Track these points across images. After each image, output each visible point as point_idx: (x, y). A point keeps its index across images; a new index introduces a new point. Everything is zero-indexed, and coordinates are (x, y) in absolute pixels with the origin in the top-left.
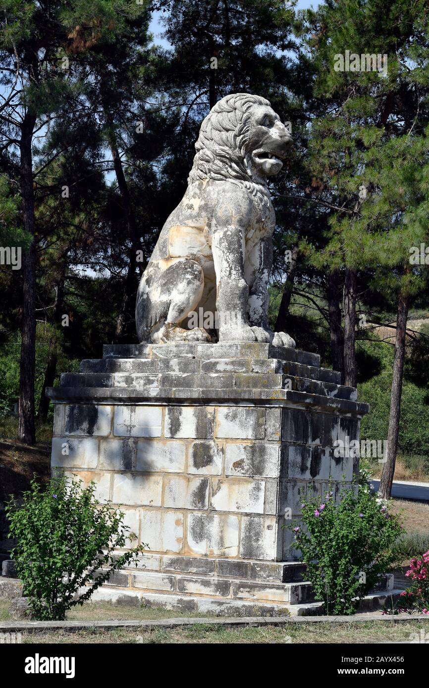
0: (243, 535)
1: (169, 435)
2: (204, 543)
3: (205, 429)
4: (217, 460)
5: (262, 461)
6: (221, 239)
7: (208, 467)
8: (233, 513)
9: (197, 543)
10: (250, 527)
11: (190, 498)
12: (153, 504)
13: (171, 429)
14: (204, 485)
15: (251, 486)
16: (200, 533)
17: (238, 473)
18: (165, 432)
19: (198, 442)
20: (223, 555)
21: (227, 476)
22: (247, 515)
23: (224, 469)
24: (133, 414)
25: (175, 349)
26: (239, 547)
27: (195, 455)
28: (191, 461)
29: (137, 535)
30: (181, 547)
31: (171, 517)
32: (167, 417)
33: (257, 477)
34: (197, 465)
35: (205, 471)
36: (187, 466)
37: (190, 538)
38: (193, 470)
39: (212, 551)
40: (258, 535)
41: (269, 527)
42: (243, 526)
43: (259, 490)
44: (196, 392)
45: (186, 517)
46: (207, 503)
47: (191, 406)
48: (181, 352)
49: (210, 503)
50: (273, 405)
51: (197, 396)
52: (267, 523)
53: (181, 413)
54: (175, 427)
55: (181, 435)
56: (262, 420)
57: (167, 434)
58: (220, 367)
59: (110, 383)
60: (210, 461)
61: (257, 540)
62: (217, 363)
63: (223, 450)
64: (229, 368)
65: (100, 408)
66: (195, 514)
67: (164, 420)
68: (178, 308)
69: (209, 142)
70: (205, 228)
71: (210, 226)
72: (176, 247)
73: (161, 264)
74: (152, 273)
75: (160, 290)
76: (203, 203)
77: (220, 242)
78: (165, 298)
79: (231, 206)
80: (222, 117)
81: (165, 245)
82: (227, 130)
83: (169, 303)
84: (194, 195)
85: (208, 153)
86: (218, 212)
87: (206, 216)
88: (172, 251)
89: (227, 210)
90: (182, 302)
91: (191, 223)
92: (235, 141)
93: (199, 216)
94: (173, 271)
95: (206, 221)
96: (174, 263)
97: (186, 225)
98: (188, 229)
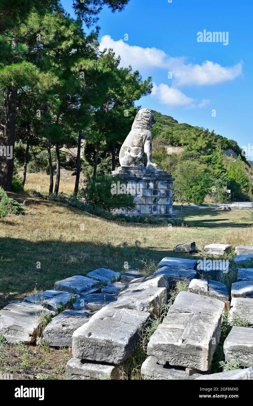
1: (147, 188)
2: (156, 211)
3: (155, 187)
4: (159, 193)
5: (169, 193)
8: (163, 205)
10: (166, 208)
11: (152, 202)
12: (143, 203)
14: (155, 199)
15: (167, 199)
16: (155, 209)
17: (164, 196)
19: (154, 189)
20: (161, 214)
21: (161, 197)
22: (166, 205)
23: (160, 195)
25: (141, 168)
26: (164, 212)
27: (153, 192)
28: (152, 194)
29: (140, 211)
30: (151, 213)
31: (148, 206)
33: (168, 197)
34: (154, 194)
35: (155, 196)
36: (151, 195)
37: (153, 211)
38: (153, 196)
39: (158, 213)
40: (168, 209)
41: (171, 207)
42: (165, 207)
43: (168, 199)
44: (154, 178)
45: (151, 206)
46: (156, 203)
47: (152, 181)
48: (142, 169)
49: (157, 203)
50: (171, 181)
51: (154, 179)
52: (171, 206)
53: (149, 183)
54: (148, 186)
55: (149, 188)
56: (169, 185)
57: (146, 188)
58: (155, 173)
59: (130, 176)
60: (157, 194)
61: (168, 210)
62: (155, 172)
63: (160, 191)
64: (157, 173)
65: (129, 182)
66: (154, 205)
67: (145, 185)
68: (139, 158)
69: (143, 120)
70: (144, 140)
71: (145, 140)
72: (136, 144)
73: (131, 147)
74: (130, 149)
75: (134, 154)
76: (143, 134)
77: (148, 144)
78: (136, 156)
79: (150, 136)
80: (146, 114)
81: (133, 143)
82: (147, 118)
83: (137, 157)
84: (140, 132)
85: (143, 122)
86: (148, 137)
87: (144, 137)
88: (135, 144)
89: (150, 137)
90: (140, 157)
91: (140, 139)
92: (150, 120)
93: (142, 137)
94: (138, 150)
95: (144, 138)
96: (136, 147)
97: (139, 139)
98: (139, 140)
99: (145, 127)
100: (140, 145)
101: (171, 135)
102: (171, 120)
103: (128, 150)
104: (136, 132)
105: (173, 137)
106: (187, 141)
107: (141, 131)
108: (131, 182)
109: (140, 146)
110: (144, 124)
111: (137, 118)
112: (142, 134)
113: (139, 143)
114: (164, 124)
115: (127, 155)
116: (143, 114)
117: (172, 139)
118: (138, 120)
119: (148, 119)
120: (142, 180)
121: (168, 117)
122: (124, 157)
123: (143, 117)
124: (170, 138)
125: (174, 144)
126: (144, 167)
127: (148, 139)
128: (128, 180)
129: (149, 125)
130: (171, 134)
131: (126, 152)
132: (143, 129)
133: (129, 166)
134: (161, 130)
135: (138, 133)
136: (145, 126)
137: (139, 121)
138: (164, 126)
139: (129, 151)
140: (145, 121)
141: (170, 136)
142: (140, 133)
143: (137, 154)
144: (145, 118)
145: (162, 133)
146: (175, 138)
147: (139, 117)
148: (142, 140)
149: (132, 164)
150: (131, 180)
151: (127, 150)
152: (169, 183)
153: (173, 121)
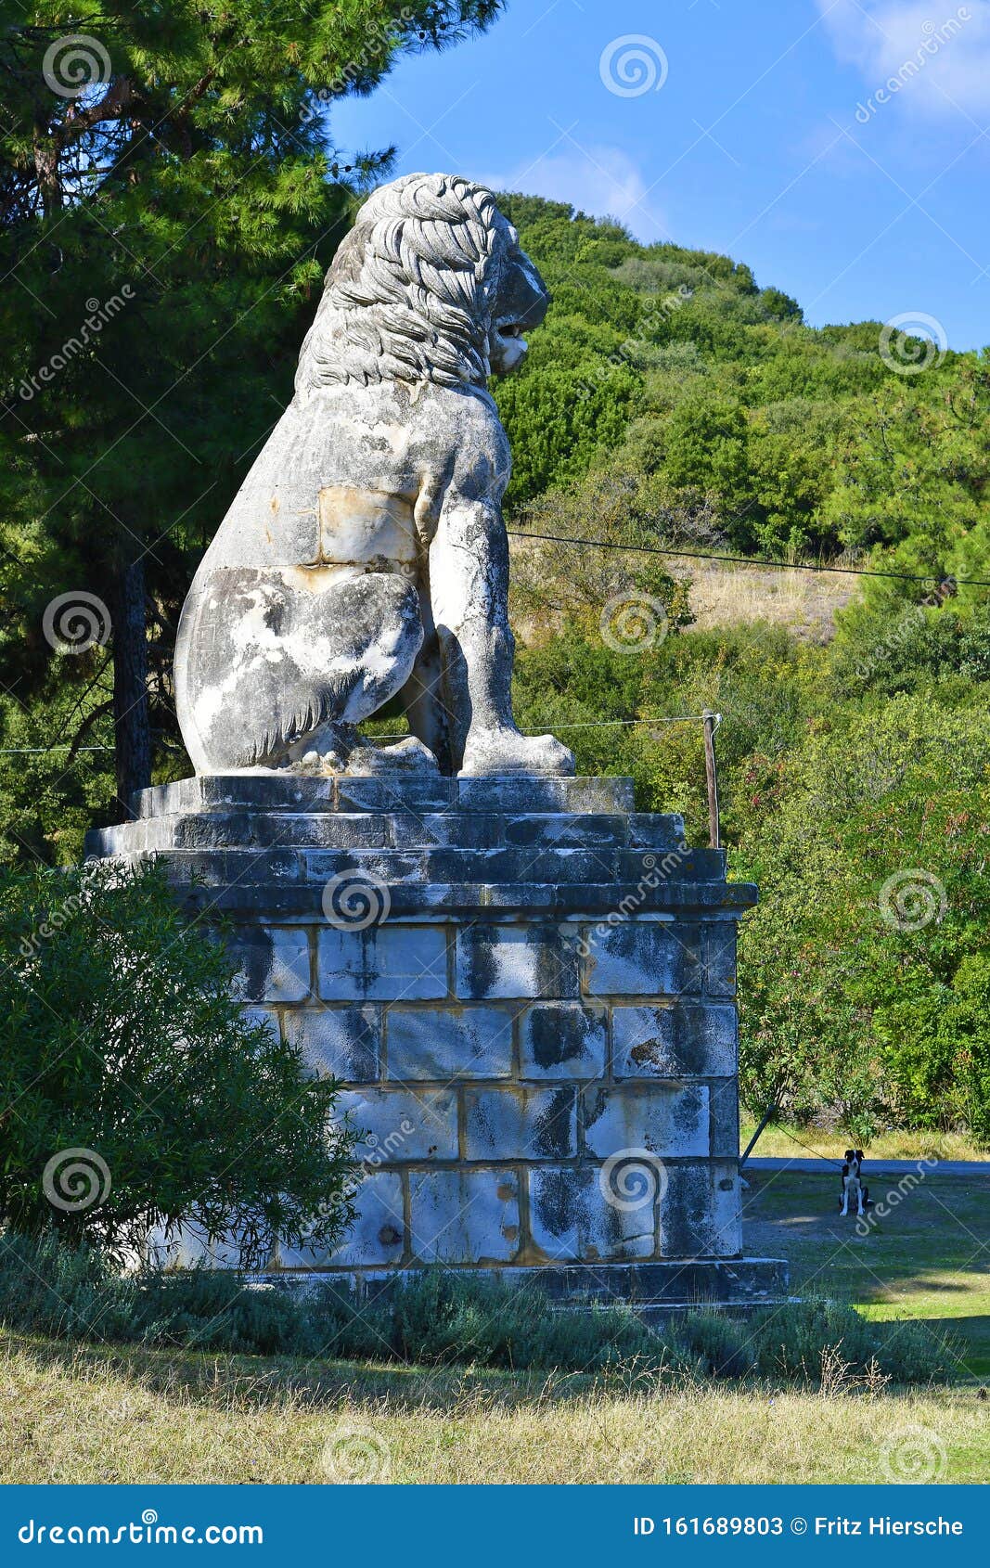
0: (664, 1208)
1: (468, 994)
2: (573, 1234)
3: (559, 977)
4: (594, 1044)
5: (701, 1043)
6: (469, 529)
7: (573, 1062)
9: (556, 1234)
10: (678, 1190)
11: (532, 1136)
12: (438, 1155)
13: (471, 978)
14: (564, 1103)
15: (677, 1098)
16: (560, 1211)
17: (647, 1071)
18: (458, 985)
19: (545, 1006)
20: (622, 1255)
21: (618, 1080)
22: (670, 1162)
23: (609, 1063)
24: (370, 947)
25: (400, 789)
26: (655, 1234)
27: (537, 1036)
28: (528, 1050)
29: (401, 1231)
30: (516, 1248)
31: (486, 1182)
32: (460, 951)
33: (687, 1077)
34: (543, 1059)
35: (561, 1071)
36: (517, 1062)
37: (535, 1226)
38: (533, 1071)
39: (593, 1250)
40: (701, 1206)
41: (725, 1185)
43: (697, 1105)
44: (545, 893)
45: (522, 1179)
46: (573, 1143)
47: (521, 923)
48: (416, 795)
49: (582, 1143)
50: (720, 916)
51: (545, 901)
52: (720, 1176)
53: (495, 941)
54: (483, 973)
55: (498, 991)
56: (692, 954)
57: (463, 992)
58: (553, 833)
59: (294, 873)
60: (575, 1049)
61: (699, 1216)
62: (545, 823)
63: (605, 1022)
64: (574, 834)
65: (278, 935)
66: (546, 1169)
67: (450, 958)
68: (379, 688)
69: (412, 290)
70: (423, 499)
71: (437, 495)
72: (344, 538)
73: (291, 576)
74: (279, 598)
75: (324, 643)
76: (419, 438)
77: (469, 536)
78: (347, 665)
79: (490, 453)
80: (437, 234)
81: (309, 530)
82: (456, 267)
83: (358, 676)
84: (385, 417)
85: (415, 316)
86: (464, 465)
87: (427, 472)
88: (331, 547)
89: (483, 461)
90: (392, 676)
91: (388, 485)
92: (479, 294)
93: (406, 468)
94: (362, 598)
95: (428, 481)
96: (344, 578)
97: (373, 488)
98: (379, 498)
99: (430, 365)
100: (391, 555)
101: (733, 446)
102: (724, 291)
103: (259, 611)
104: (341, 419)
105: (753, 460)
106: (890, 506)
107: (395, 407)
108: (302, 935)
109: (383, 565)
110: (419, 338)
111: (354, 276)
112: (401, 439)
113: (379, 533)
114: (662, 338)
115: (251, 652)
116: (411, 227)
117: (745, 484)
118: (364, 291)
119: (464, 280)
120: (412, 912)
121: (700, 261)
122: (229, 684)
123: (408, 258)
124: (726, 473)
125: (764, 532)
126: (435, 773)
127: (471, 490)
128: (273, 913)
129: (479, 347)
130: (726, 432)
131: (249, 629)
132: (414, 390)
133: (280, 772)
134: (624, 397)
135: (362, 430)
136: (438, 356)
137: (365, 303)
138: (656, 353)
139: (275, 619)
140: (435, 305)
141: (717, 460)
142: (381, 431)
143: (359, 649)
144: (428, 272)
145: (643, 425)
146: (774, 479)
147: (369, 259)
148: (404, 499)
149: (305, 750)
150: (300, 913)
151: (250, 604)
152: (695, 940)
153: (746, 303)
